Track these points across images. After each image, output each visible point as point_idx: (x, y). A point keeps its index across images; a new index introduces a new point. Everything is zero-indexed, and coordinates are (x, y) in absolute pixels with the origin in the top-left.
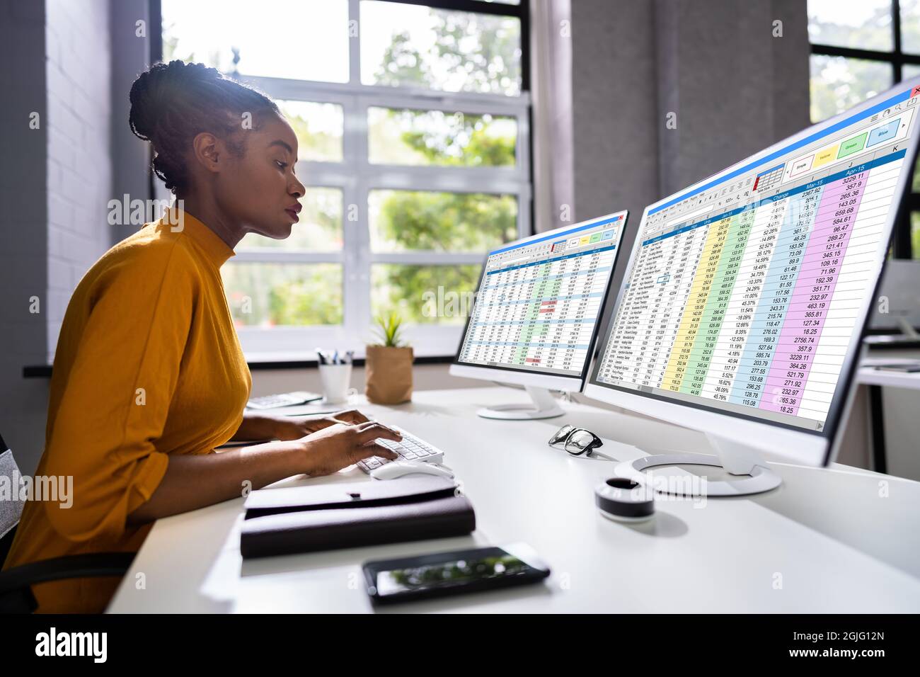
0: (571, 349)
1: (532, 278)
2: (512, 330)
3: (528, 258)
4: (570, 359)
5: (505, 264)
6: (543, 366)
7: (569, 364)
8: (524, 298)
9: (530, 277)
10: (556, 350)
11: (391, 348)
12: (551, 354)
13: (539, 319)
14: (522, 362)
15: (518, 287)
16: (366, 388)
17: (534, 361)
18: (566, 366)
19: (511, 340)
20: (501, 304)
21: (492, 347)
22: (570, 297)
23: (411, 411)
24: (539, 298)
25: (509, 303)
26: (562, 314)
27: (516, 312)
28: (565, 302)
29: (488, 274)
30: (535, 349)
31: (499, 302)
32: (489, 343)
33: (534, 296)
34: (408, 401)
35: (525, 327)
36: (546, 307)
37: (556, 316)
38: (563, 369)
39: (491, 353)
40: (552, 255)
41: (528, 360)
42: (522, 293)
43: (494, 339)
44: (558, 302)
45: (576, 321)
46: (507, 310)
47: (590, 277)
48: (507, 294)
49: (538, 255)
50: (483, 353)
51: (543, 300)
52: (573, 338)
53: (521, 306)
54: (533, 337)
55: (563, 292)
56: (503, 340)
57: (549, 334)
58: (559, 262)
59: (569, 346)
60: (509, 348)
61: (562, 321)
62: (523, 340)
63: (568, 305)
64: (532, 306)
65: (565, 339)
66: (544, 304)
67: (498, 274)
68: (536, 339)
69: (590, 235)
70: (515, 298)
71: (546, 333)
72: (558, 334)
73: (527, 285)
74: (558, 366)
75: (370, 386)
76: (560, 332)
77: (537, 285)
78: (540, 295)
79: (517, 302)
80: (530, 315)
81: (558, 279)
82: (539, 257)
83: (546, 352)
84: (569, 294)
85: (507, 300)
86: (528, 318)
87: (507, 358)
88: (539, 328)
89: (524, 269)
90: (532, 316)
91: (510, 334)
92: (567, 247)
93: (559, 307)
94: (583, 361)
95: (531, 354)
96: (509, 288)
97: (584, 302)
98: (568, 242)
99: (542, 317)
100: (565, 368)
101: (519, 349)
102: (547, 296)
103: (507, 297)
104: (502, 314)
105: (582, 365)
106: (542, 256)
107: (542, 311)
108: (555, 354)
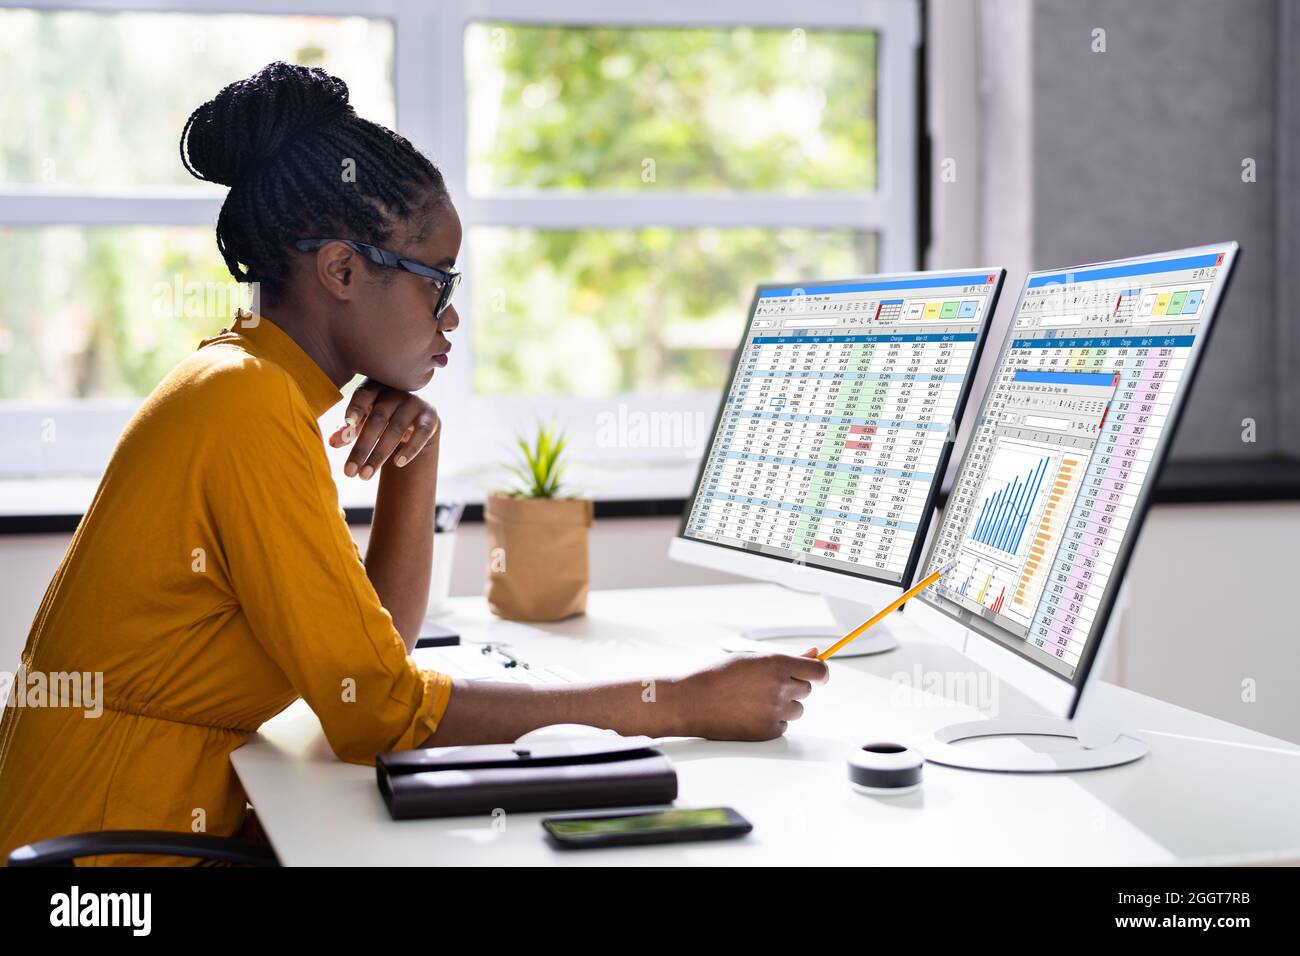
0: (890, 528)
1: (836, 369)
2: (794, 477)
3: (832, 322)
4: (887, 548)
5: (791, 325)
6: (842, 557)
7: (885, 557)
8: (819, 410)
9: (833, 367)
10: (866, 528)
11: (542, 501)
12: (858, 535)
13: (843, 460)
14: (807, 546)
15: (812, 382)
16: (488, 586)
17: (828, 546)
18: (881, 561)
19: (790, 500)
20: (776, 416)
21: (755, 509)
22: (898, 425)
23: (585, 635)
24: (847, 417)
25: (793, 417)
26: (883, 456)
27: (802, 440)
28: (890, 432)
29: (756, 340)
30: (832, 522)
31: (773, 410)
32: (749, 501)
33: (838, 412)
34: (578, 615)
35: (819, 473)
36: (856, 437)
37: (872, 458)
38: (874, 565)
39: (750, 524)
40: (877, 329)
41: (819, 544)
42: (817, 399)
43: (759, 495)
44: (879, 431)
45: (904, 474)
46: (787, 432)
47: (934, 390)
48: (790, 397)
49: (853, 320)
50: (737, 521)
51: (854, 423)
52: (895, 507)
53: (814, 427)
54: (831, 498)
55: (888, 412)
56: (775, 498)
57: (858, 494)
58: (885, 346)
59: (889, 523)
60: (785, 514)
61: (880, 471)
62: (811, 502)
63: (894, 440)
64: (833, 429)
65: (883, 508)
66: (855, 430)
67: (775, 346)
68: (834, 502)
69: (943, 300)
70: (803, 410)
71: (853, 492)
72: (873, 495)
73: (827, 383)
74: (867, 561)
75: (497, 579)
76: (876, 492)
77: (847, 386)
78: (849, 410)
79: (807, 418)
80: (827, 451)
81: (882, 381)
82: (854, 325)
83: (850, 529)
84: (898, 416)
85: (788, 410)
86: (824, 458)
87: (781, 537)
88: (841, 478)
89: (825, 346)
90: (832, 452)
91: (789, 486)
92: (903, 316)
93: (879, 440)
94: (907, 553)
95: (824, 534)
96: (795, 382)
97: (919, 438)
98: (906, 306)
99: (848, 457)
100: (878, 564)
101: (804, 520)
102: (861, 415)
103: (788, 403)
104: (777, 439)
105: (904, 561)
106: (857, 324)
107: (850, 445)
108: (864, 536)
